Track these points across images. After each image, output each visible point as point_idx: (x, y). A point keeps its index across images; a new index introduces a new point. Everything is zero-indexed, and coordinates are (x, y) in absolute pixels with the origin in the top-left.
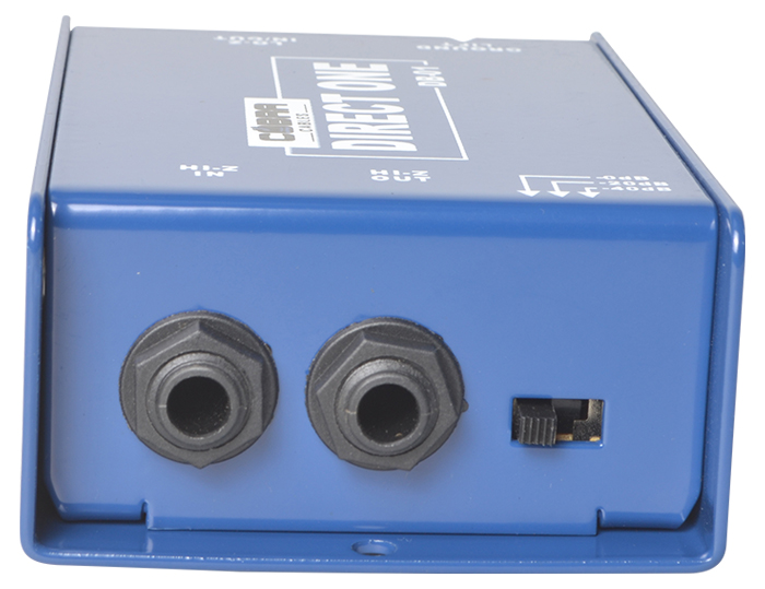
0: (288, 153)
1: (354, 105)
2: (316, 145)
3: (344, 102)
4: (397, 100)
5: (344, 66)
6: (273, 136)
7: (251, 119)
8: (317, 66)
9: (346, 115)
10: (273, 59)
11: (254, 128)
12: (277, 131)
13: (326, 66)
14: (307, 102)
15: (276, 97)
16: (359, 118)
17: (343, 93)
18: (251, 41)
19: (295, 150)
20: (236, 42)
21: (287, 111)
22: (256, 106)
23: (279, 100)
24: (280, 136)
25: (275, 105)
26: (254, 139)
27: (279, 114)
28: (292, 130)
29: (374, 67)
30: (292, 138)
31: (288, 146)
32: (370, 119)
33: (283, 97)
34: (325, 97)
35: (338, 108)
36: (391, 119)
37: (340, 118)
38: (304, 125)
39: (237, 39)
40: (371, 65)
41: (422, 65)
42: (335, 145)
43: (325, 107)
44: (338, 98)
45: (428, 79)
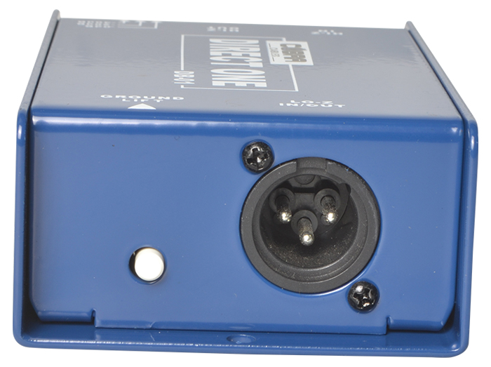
0: (284, 39)
1: (242, 61)
2: (268, 42)
3: (248, 63)
4: (212, 63)
5: (244, 84)
6: (294, 46)
7: (308, 54)
8: (265, 85)
9: (248, 56)
10: (297, 90)
11: (305, 50)
12: (291, 49)
13: (257, 85)
14: (272, 62)
15: (293, 66)
16: (241, 54)
17: (248, 67)
18: (314, 103)
19: (281, 40)
20: (327, 102)
21: (285, 58)
22: (305, 61)
23: (291, 64)
24: (289, 46)
25: (294, 61)
26: (304, 45)
27: (290, 56)
28: (282, 49)
29: (223, 84)
30: (281, 45)
31: (284, 41)
32: (233, 54)
33: (288, 66)
34: (261, 65)
35: (252, 59)
36: (220, 54)
37: (251, 54)
38: (275, 51)
39: (326, 105)
40: (224, 85)
41: (185, 85)
42: (257, 42)
43: (261, 60)
44: (251, 65)
45: (185, 76)
